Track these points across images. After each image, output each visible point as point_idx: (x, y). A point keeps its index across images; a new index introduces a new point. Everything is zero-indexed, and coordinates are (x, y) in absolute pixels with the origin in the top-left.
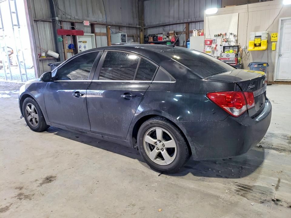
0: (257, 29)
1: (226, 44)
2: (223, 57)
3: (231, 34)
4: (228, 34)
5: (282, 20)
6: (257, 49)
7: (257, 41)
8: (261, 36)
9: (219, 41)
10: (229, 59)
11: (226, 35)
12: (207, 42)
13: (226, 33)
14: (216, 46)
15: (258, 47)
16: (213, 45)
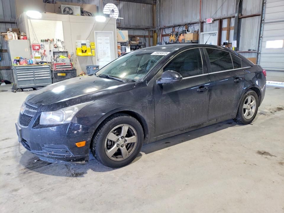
0: (79, 38)
1: (56, 50)
2: (59, 62)
3: (58, 40)
4: (55, 40)
5: (96, 33)
6: (84, 54)
7: (84, 48)
8: (85, 44)
9: (47, 46)
10: (65, 64)
11: (53, 41)
12: (35, 47)
13: (53, 40)
14: (45, 51)
15: (84, 53)
16: (41, 51)
